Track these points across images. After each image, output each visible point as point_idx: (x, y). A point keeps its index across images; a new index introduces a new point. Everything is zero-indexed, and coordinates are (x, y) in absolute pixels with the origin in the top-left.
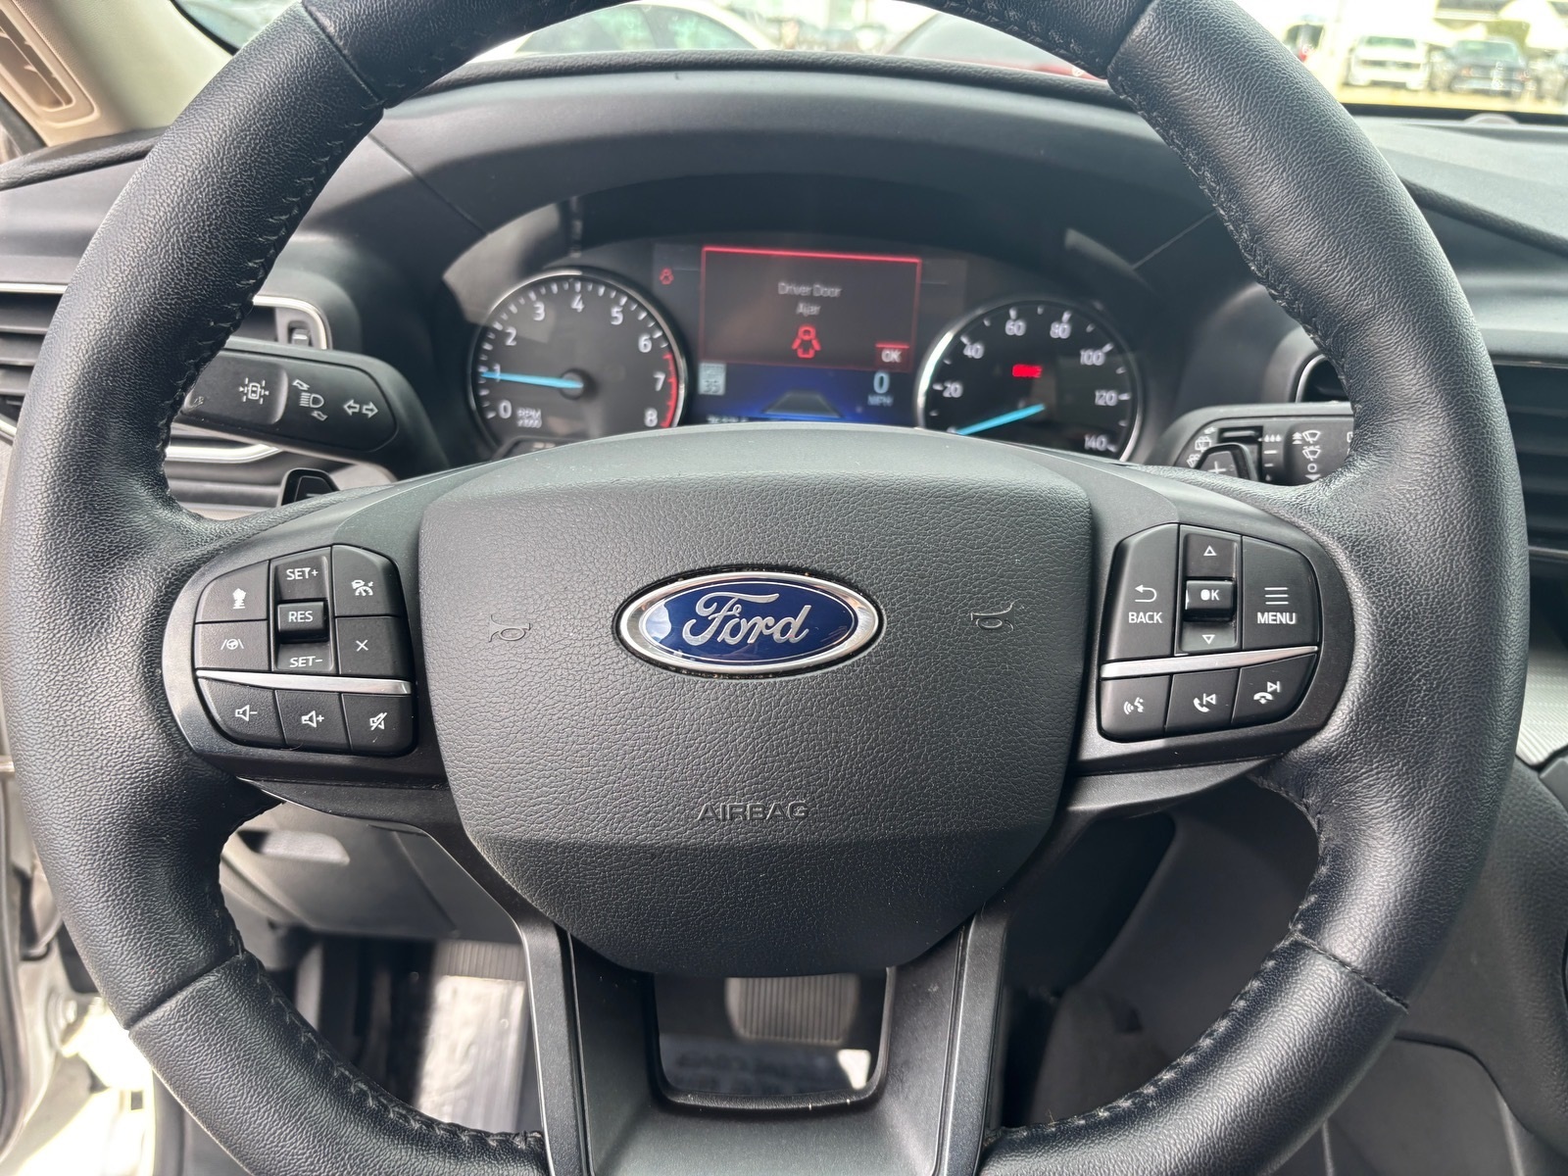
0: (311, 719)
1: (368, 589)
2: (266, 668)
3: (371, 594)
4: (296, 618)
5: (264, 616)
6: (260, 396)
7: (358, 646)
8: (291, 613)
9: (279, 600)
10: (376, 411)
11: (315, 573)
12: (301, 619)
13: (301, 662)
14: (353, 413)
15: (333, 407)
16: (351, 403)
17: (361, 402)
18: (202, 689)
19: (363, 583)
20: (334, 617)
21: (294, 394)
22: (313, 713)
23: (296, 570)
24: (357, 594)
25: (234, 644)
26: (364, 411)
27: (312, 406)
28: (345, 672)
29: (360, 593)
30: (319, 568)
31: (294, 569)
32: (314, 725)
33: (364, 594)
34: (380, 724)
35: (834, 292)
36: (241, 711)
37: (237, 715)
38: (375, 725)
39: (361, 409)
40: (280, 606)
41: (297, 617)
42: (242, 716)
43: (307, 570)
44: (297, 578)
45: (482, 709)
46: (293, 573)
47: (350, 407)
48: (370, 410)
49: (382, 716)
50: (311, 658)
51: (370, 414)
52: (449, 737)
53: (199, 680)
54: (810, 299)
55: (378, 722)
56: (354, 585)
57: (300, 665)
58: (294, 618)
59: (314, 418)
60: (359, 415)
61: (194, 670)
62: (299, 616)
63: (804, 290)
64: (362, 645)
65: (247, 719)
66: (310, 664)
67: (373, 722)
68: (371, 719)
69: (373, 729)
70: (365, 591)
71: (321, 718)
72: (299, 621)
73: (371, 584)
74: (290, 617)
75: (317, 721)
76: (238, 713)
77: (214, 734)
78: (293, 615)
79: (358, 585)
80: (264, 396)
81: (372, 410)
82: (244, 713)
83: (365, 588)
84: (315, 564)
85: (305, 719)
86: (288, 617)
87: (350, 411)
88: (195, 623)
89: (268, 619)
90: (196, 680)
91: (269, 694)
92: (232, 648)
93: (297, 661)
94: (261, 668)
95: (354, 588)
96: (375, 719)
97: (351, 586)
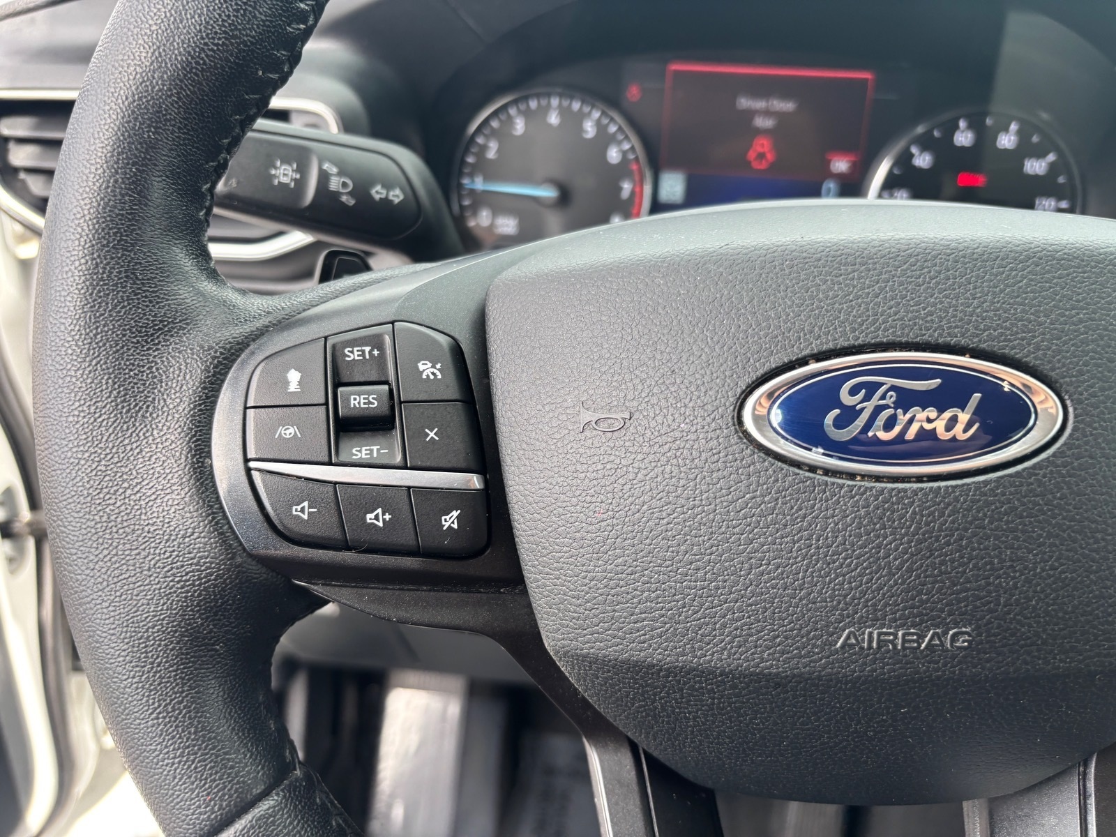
0: (377, 518)
1: (435, 371)
2: (326, 459)
3: (439, 376)
4: (359, 403)
5: (322, 401)
6: (292, 179)
7: (428, 435)
8: (352, 397)
9: (338, 384)
10: (402, 197)
11: (376, 352)
12: (365, 403)
13: (364, 452)
14: (381, 199)
15: (361, 192)
16: (378, 188)
17: (388, 186)
18: (256, 482)
19: (430, 365)
20: (401, 403)
21: (324, 177)
22: (379, 511)
23: (355, 349)
24: (424, 376)
25: (289, 432)
26: (391, 198)
27: (341, 190)
28: (414, 464)
29: (428, 376)
30: (381, 347)
31: (353, 347)
32: (381, 524)
33: (432, 377)
34: (453, 522)
35: (788, 106)
36: (299, 508)
37: (294, 513)
38: (447, 525)
39: (387, 194)
40: (340, 389)
41: (360, 400)
42: (300, 514)
43: (367, 349)
44: (357, 358)
45: (573, 509)
46: (352, 352)
47: (377, 192)
48: (396, 196)
49: (455, 513)
50: (375, 448)
51: (396, 201)
52: (532, 539)
53: (253, 472)
54: (767, 113)
55: (450, 520)
56: (421, 367)
57: (364, 456)
58: (356, 402)
59: (343, 203)
60: (386, 201)
61: (246, 460)
62: (362, 401)
63: (760, 104)
64: (432, 434)
65: (305, 517)
66: (375, 455)
67: (446, 520)
68: (443, 518)
69: (445, 528)
70: (433, 373)
71: (387, 517)
72: (362, 406)
73: (438, 366)
74: (352, 402)
75: (384, 520)
76: (295, 510)
77: (270, 533)
78: (355, 399)
79: (425, 367)
80: (295, 180)
81: (397, 196)
82: (302, 510)
83: (432, 370)
84: (377, 342)
85: (370, 516)
86: (349, 401)
87: (377, 197)
88: (246, 408)
89: (326, 404)
90: (248, 471)
91: (330, 489)
92: (288, 437)
93: (360, 451)
94: (320, 459)
95: (421, 370)
96: (448, 517)
97: (418, 368)
